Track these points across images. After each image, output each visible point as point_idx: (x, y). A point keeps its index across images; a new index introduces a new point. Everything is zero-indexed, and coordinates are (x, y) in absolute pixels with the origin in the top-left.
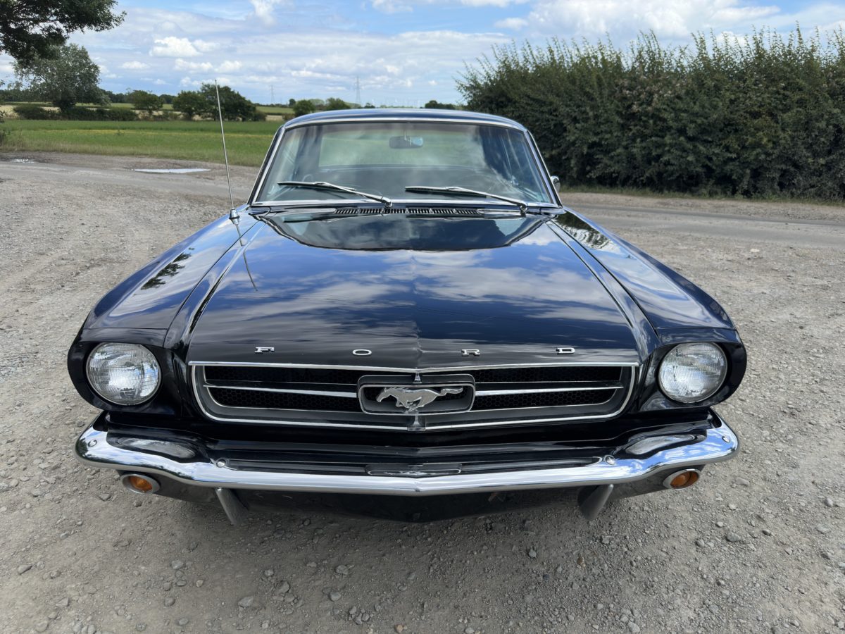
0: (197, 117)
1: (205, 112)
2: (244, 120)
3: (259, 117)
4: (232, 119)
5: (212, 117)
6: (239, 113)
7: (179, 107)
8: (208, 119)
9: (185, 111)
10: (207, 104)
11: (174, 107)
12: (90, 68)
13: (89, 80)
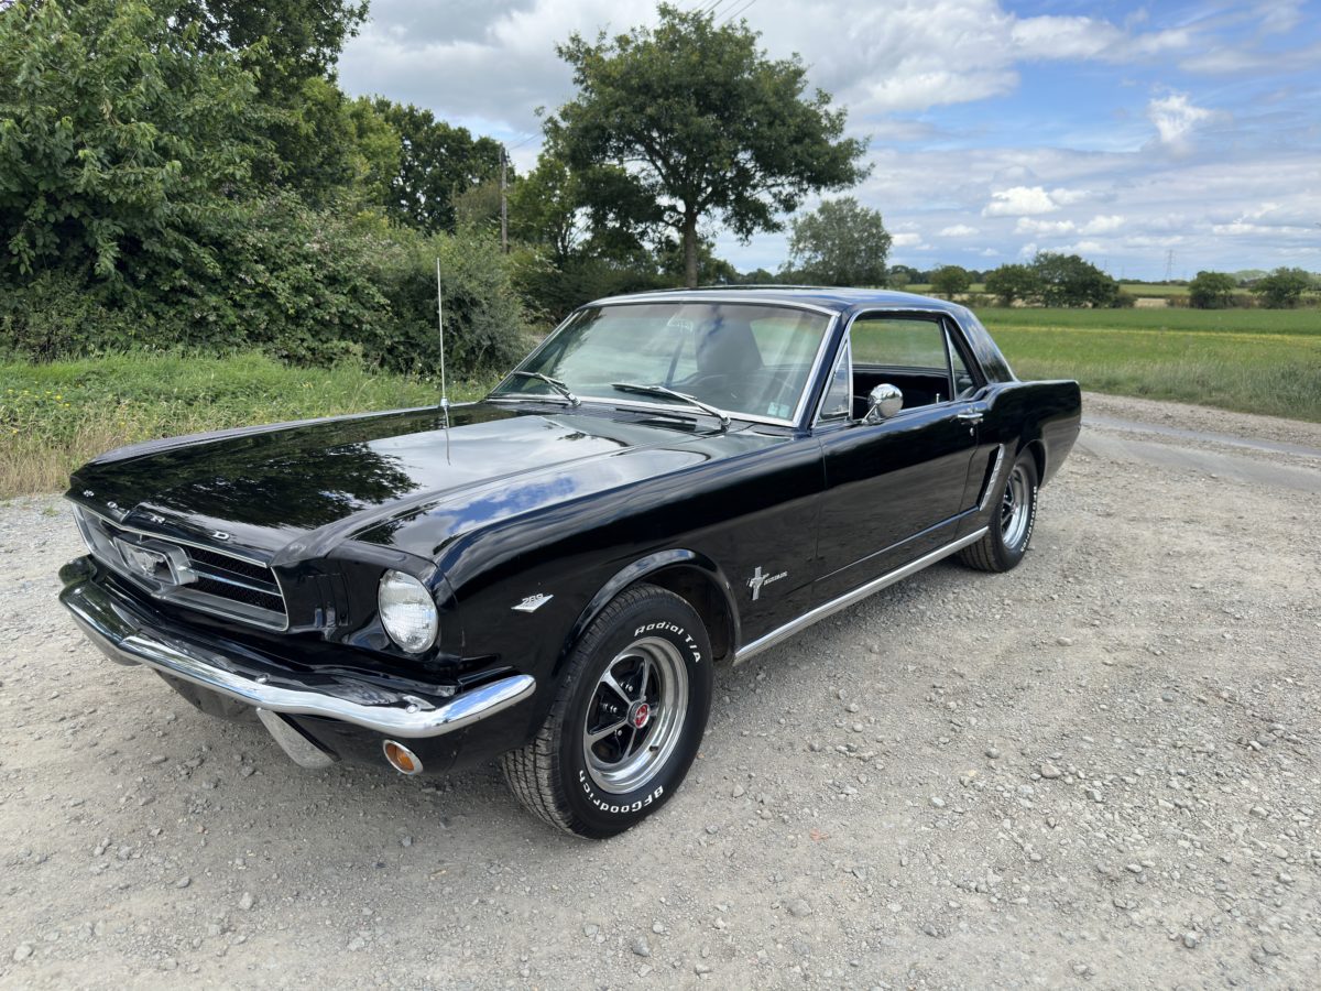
0: (1019, 303)
1: (1034, 294)
2: (1095, 306)
3: (1124, 302)
4: (1075, 304)
5: (1043, 302)
6: (1088, 295)
7: (995, 288)
8: (1037, 305)
9: (1001, 294)
10: (1039, 283)
11: (987, 288)
12: (880, 238)
13: (876, 254)
